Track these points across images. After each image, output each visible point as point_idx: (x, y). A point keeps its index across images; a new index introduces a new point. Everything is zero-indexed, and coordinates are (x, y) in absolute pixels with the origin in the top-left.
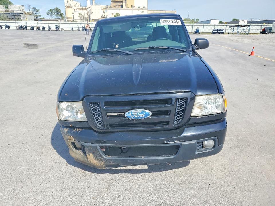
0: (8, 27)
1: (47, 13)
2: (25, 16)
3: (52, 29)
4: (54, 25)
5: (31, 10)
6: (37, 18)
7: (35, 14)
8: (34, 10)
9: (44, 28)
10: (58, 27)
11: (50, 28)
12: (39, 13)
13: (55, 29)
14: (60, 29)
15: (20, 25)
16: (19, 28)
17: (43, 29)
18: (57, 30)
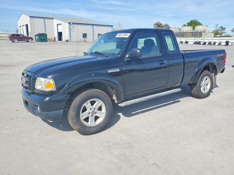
0: (187, 42)
1: (232, 30)
2: (206, 34)
3: (222, 44)
4: (225, 41)
5: (218, 28)
6: (221, 35)
7: (221, 31)
8: (220, 28)
9: (215, 43)
10: (228, 42)
11: (219, 44)
12: (224, 31)
13: (225, 44)
14: (230, 44)
15: (196, 40)
16: (195, 43)
17: (213, 44)
18: (226, 45)
